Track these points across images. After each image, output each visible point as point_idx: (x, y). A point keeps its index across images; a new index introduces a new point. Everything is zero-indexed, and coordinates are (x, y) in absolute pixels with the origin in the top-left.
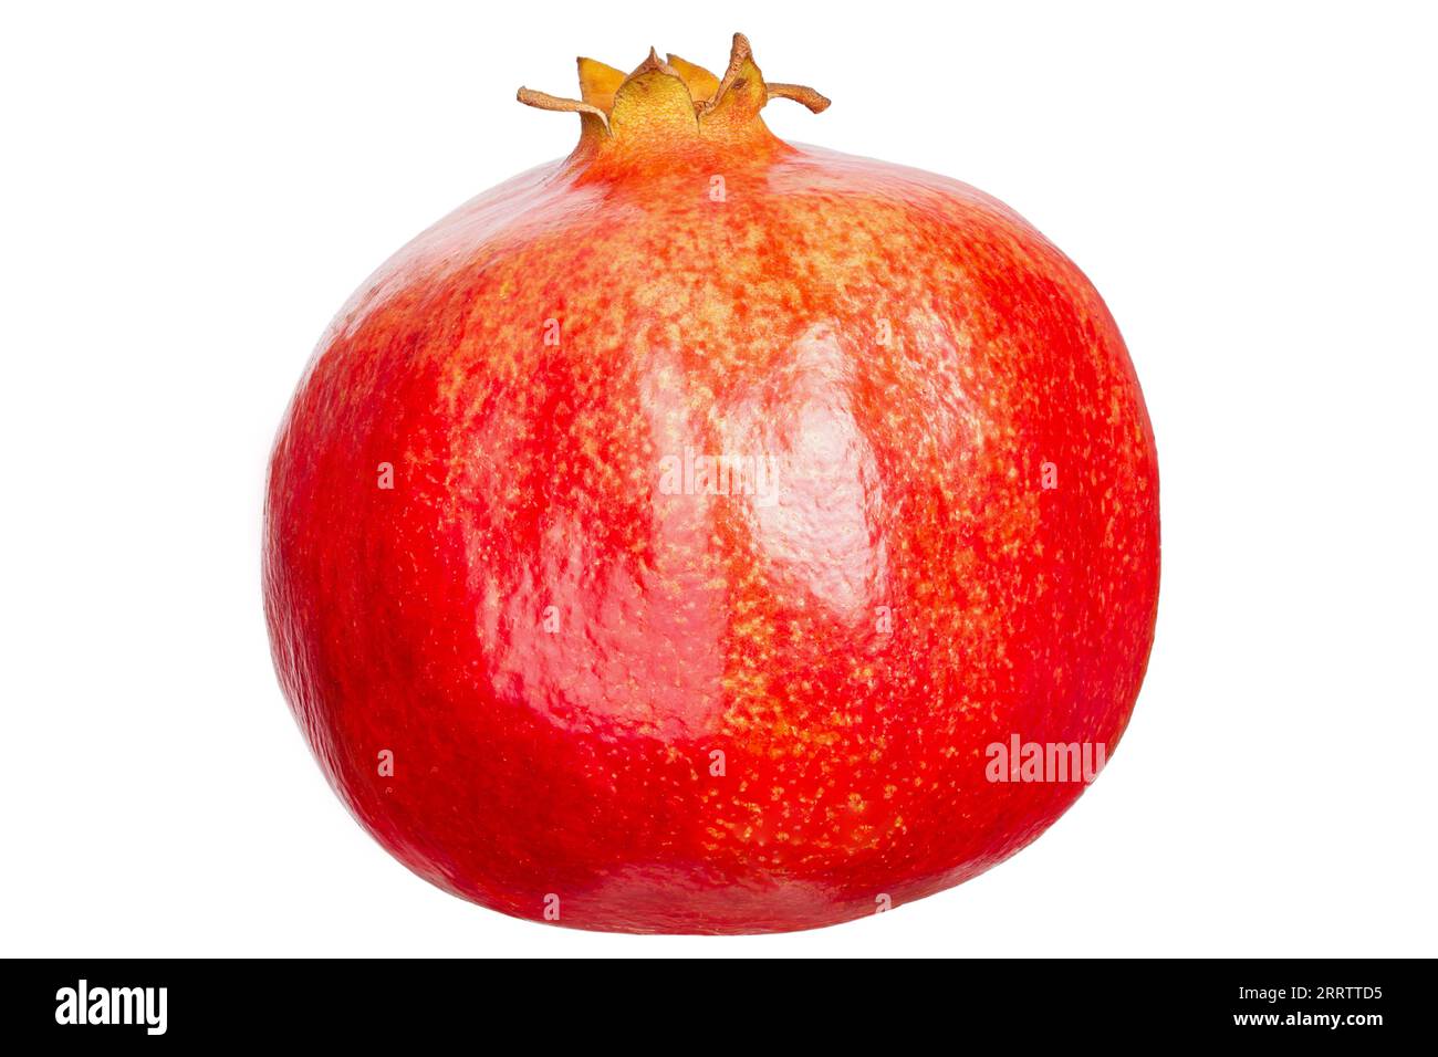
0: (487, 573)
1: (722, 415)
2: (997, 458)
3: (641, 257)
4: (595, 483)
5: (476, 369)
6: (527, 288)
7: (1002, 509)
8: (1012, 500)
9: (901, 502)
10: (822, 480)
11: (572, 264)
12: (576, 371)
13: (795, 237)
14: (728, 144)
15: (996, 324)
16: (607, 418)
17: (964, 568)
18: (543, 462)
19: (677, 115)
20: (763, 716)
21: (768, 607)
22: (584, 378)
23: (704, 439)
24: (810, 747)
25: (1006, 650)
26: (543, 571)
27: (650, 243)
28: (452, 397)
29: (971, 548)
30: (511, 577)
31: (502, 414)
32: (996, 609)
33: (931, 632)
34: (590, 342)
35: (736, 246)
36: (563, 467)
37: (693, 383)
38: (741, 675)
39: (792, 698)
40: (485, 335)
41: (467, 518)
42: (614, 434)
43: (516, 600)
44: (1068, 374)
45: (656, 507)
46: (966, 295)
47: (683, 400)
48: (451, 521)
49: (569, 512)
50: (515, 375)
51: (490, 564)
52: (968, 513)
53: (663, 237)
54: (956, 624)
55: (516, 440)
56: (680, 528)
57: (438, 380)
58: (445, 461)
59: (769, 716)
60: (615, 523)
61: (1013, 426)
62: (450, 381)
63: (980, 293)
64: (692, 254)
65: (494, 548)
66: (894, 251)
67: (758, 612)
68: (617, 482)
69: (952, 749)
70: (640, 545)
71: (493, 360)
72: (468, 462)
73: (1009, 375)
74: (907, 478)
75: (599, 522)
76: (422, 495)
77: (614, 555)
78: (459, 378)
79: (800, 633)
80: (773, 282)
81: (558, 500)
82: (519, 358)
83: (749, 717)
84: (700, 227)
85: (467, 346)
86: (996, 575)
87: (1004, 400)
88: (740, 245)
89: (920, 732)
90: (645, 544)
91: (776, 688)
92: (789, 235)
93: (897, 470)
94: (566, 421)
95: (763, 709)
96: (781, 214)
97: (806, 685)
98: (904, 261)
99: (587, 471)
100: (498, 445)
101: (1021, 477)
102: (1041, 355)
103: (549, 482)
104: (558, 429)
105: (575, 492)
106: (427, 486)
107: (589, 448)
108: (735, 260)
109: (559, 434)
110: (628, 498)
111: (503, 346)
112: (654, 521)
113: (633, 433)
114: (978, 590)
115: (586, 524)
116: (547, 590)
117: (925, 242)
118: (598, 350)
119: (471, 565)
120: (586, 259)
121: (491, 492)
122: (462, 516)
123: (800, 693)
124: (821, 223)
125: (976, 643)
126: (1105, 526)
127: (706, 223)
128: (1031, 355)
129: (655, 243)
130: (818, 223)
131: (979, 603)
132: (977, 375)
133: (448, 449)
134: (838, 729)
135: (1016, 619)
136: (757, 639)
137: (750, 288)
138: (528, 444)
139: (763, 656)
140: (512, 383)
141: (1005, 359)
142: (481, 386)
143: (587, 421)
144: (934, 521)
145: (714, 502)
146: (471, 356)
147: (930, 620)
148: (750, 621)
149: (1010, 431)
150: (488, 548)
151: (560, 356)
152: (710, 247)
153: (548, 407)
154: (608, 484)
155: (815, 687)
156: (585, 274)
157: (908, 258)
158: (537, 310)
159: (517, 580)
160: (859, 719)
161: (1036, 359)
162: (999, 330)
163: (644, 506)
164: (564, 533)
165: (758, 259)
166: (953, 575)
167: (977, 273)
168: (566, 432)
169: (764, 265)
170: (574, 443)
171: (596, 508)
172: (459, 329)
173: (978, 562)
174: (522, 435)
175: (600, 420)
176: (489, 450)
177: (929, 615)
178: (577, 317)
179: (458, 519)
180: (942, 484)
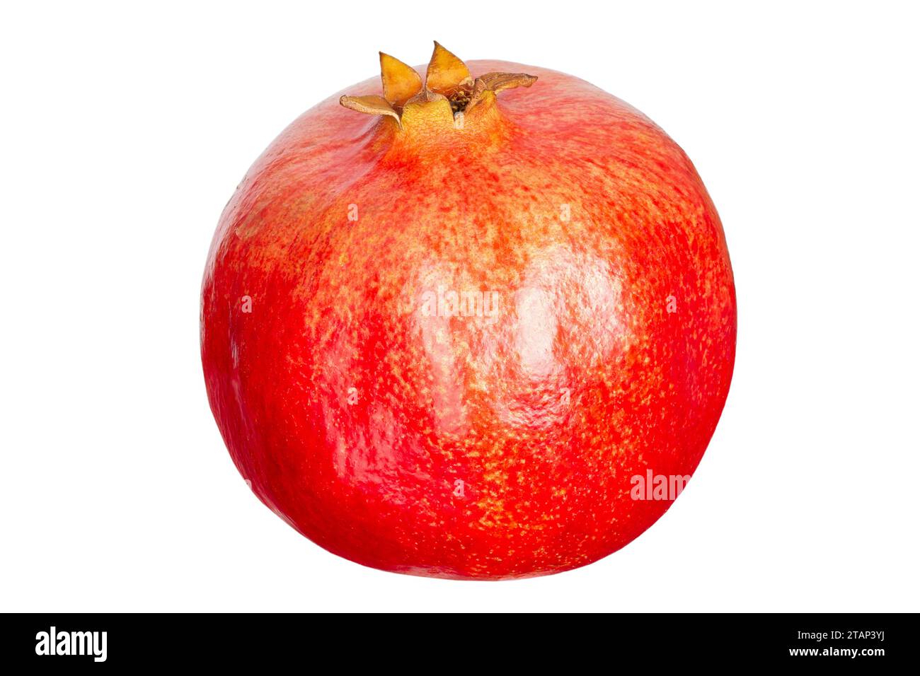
0: (338, 432)
1: (475, 360)
2: (637, 356)
3: (423, 249)
4: (400, 392)
5: (326, 312)
6: (355, 262)
7: (641, 382)
8: (646, 375)
9: (581, 396)
10: (535, 393)
11: (382, 248)
12: (386, 324)
13: (515, 234)
14: (473, 134)
15: (636, 272)
16: (407, 356)
17: (619, 421)
18: (369, 375)
19: (442, 118)
20: (501, 520)
21: (504, 465)
22: (392, 329)
23: (464, 374)
24: (530, 531)
25: (643, 457)
26: (371, 437)
27: (428, 237)
28: (313, 327)
29: (622, 409)
30: (352, 438)
31: (343, 343)
32: (638, 437)
33: (599, 462)
34: (395, 307)
35: (480, 241)
36: (381, 379)
37: (457, 339)
38: (489, 501)
39: (519, 511)
40: (331, 291)
41: (325, 402)
42: (411, 366)
43: (356, 452)
44: (679, 283)
45: (437, 411)
46: (619, 258)
47: (451, 351)
48: (315, 401)
49: (385, 406)
50: (351, 319)
51: (339, 429)
52: (620, 391)
53: (436, 233)
54: (614, 453)
55: (352, 359)
56: (451, 424)
57: (304, 314)
58: (310, 366)
59: (505, 520)
60: (413, 416)
61: (647, 334)
62: (311, 316)
63: (627, 253)
64: (455, 248)
65: (341, 420)
66: (575, 236)
67: (498, 468)
68: (413, 394)
69: (614, 519)
70: (428, 431)
71: (337, 308)
72: (324, 368)
73: (645, 302)
74: (584, 381)
75: (403, 414)
76: (298, 383)
77: (413, 434)
78: (317, 316)
79: (523, 478)
80: (502, 269)
81: (378, 398)
82: (352, 308)
83: (494, 521)
84: (458, 225)
85: (321, 295)
86: (637, 419)
87: (641, 320)
88: (483, 241)
89: (594, 515)
90: (431, 431)
91: (509, 506)
92: (511, 232)
93: (578, 378)
94: (383, 353)
95: (501, 517)
96: (507, 214)
97: (527, 504)
98: (581, 242)
99: (396, 384)
100: (341, 360)
101: (652, 361)
102: (663, 280)
103: (373, 388)
104: (377, 357)
105: (388, 395)
106: (301, 379)
107: (396, 371)
108: (480, 253)
109: (378, 360)
110: (420, 403)
111: (343, 300)
112: (436, 419)
113: (422, 368)
114: (627, 430)
115: (396, 415)
116: (374, 447)
117: (594, 224)
118: (400, 312)
119: (328, 428)
120: (390, 246)
121: (339, 387)
122: (322, 399)
123: (524, 508)
124: (531, 220)
125: (626, 459)
126: (702, 356)
127: (462, 221)
128: (657, 284)
129: (432, 238)
130: (529, 221)
131: (627, 437)
132: (625, 308)
133: (312, 359)
134: (546, 522)
135: (648, 439)
136: (498, 482)
137: (489, 274)
138: (359, 362)
139: (502, 491)
140: (349, 324)
141: (642, 293)
142: (330, 323)
143: (394, 356)
144: (600, 401)
145: (471, 411)
146: (323, 303)
147: (599, 456)
148: (494, 473)
149: (646, 338)
150: (338, 420)
151: (377, 313)
152: (465, 242)
153: (371, 342)
154: (408, 394)
155: (532, 504)
156: (391, 257)
157: (584, 239)
158: (362, 278)
159: (356, 441)
160: (558, 516)
161: (660, 285)
162: (638, 275)
163: (430, 410)
164: (383, 417)
165: (494, 252)
166: (612, 428)
167: (625, 239)
168: (382, 360)
169: (497, 257)
170: (387, 367)
171: (401, 406)
172: (315, 282)
173: (627, 415)
174: (356, 357)
175: (402, 357)
176: (337, 363)
177: (598, 454)
178: (386, 288)
179: (320, 401)
180: (605, 379)
